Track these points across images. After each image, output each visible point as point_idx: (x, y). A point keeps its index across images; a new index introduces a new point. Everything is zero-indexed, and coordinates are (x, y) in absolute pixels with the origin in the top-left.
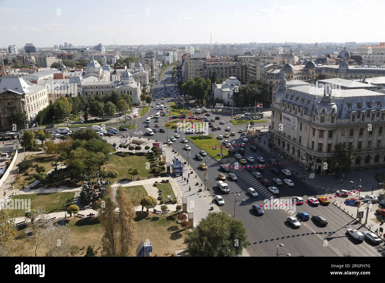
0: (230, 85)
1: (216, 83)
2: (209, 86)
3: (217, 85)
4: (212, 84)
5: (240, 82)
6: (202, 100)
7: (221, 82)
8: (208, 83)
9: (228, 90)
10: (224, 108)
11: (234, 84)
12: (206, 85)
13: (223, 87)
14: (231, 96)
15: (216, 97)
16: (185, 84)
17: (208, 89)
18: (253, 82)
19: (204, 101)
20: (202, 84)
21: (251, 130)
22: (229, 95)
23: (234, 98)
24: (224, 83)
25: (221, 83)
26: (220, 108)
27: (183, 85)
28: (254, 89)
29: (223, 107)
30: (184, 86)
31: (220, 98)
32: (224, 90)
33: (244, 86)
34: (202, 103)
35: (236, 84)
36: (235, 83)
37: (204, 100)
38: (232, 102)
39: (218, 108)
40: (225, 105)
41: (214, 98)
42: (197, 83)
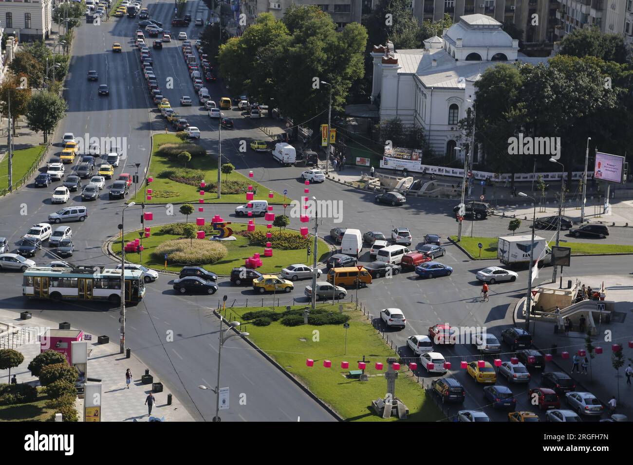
0: (462, 55)
1: (391, 45)
2: (357, 60)
3: (400, 55)
4: (370, 48)
5: (516, 43)
6: (315, 127)
7: (419, 41)
8: (352, 41)
9: (450, 80)
10: (423, 176)
11: (483, 53)
12: (343, 51)
13: (426, 68)
14: (462, 115)
15: (387, 113)
16: (234, 40)
17: (349, 71)
18: (579, 47)
19: (328, 136)
20: (321, 44)
21: (553, 289)
22: (454, 107)
23: (478, 122)
24: (436, 44)
25: (422, 46)
26: (406, 173)
27: (223, 47)
28: (584, 81)
29: (417, 166)
30: (230, 51)
31: (407, 123)
32: (430, 81)
33: (534, 63)
34: (315, 141)
35: (493, 53)
36: (488, 47)
37: (324, 128)
38: (466, 146)
39: (395, 172)
40: (429, 158)
41: (377, 120)
42: (298, 40)
